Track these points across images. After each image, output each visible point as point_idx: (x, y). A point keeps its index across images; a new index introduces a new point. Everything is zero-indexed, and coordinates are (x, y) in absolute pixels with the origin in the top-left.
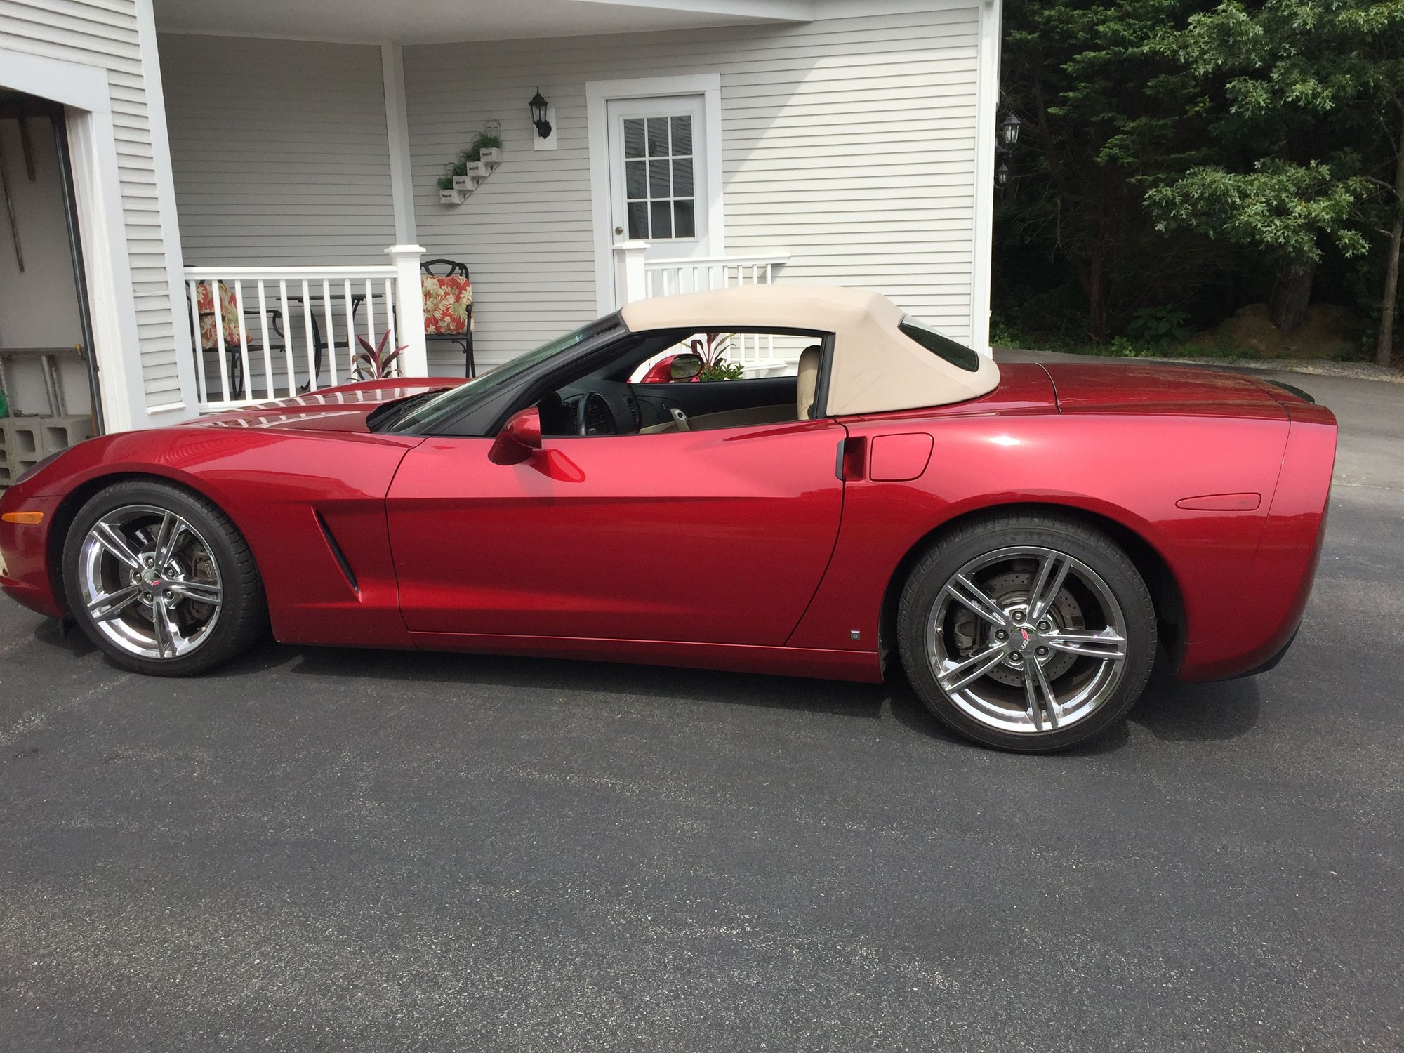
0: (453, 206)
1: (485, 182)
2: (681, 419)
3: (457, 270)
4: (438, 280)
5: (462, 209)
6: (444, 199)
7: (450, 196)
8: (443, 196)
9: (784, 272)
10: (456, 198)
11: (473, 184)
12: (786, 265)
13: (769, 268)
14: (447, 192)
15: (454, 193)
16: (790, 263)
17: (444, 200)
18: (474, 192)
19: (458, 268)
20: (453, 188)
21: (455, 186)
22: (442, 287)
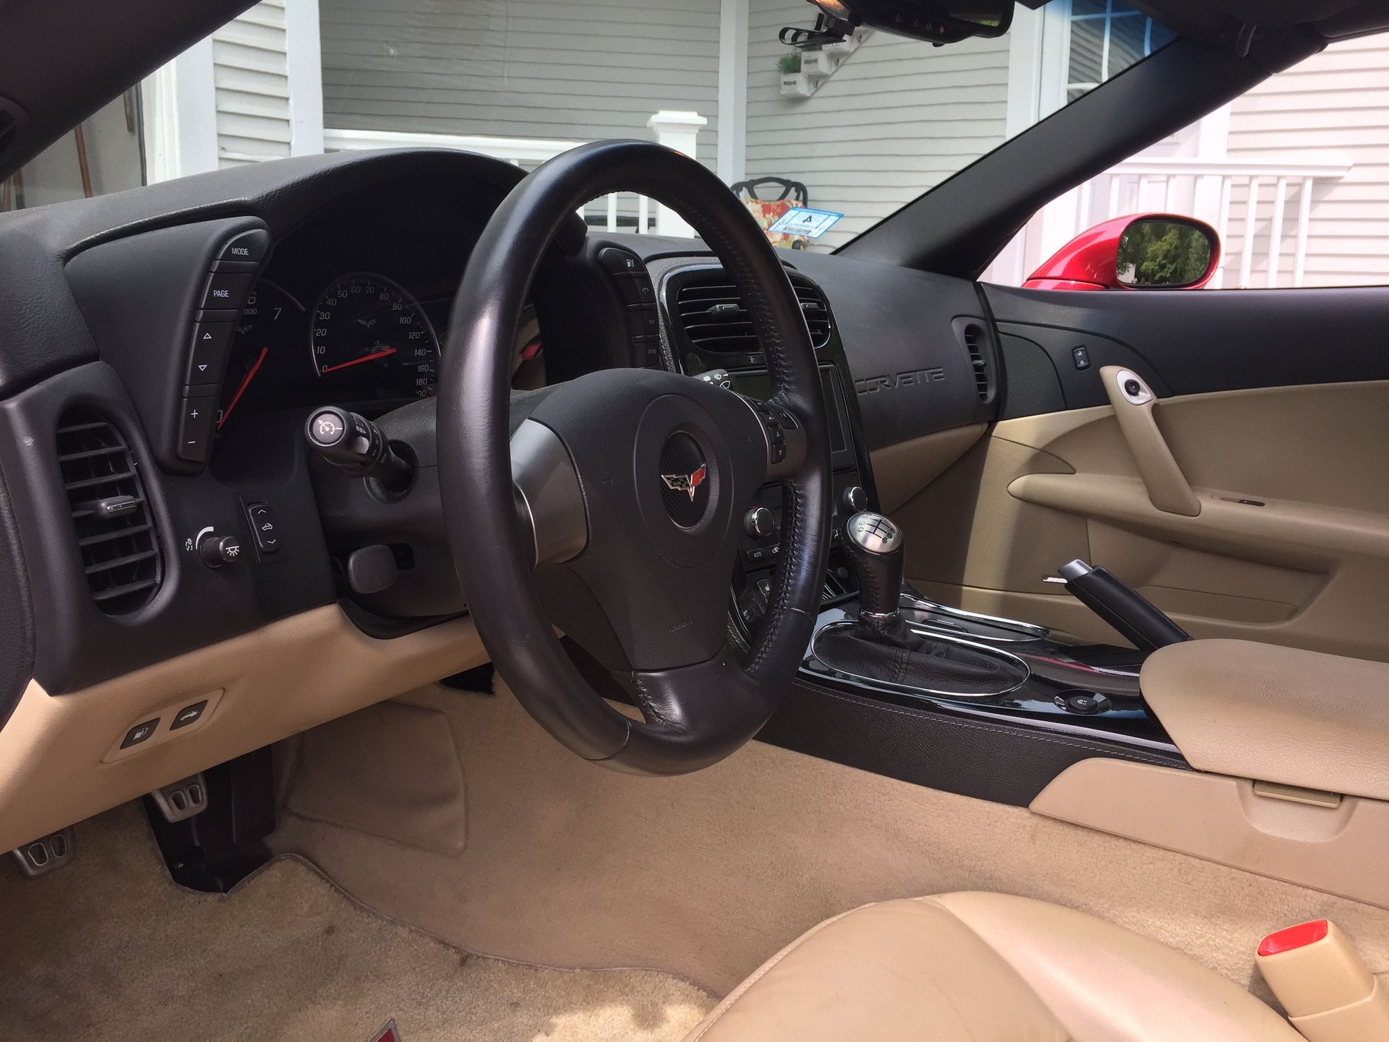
0: (798, 100)
1: (848, 62)
2: (1133, 399)
3: (793, 192)
4: (763, 206)
5: (812, 105)
6: (785, 87)
7: (795, 83)
8: (785, 83)
9: (1338, 193)
10: (803, 88)
11: (831, 66)
12: (1342, 181)
13: (1309, 185)
14: (791, 77)
15: (799, 78)
16: (1349, 177)
17: (786, 90)
18: (832, 78)
19: (793, 189)
20: (798, 71)
21: (804, 67)
22: (767, 215)
